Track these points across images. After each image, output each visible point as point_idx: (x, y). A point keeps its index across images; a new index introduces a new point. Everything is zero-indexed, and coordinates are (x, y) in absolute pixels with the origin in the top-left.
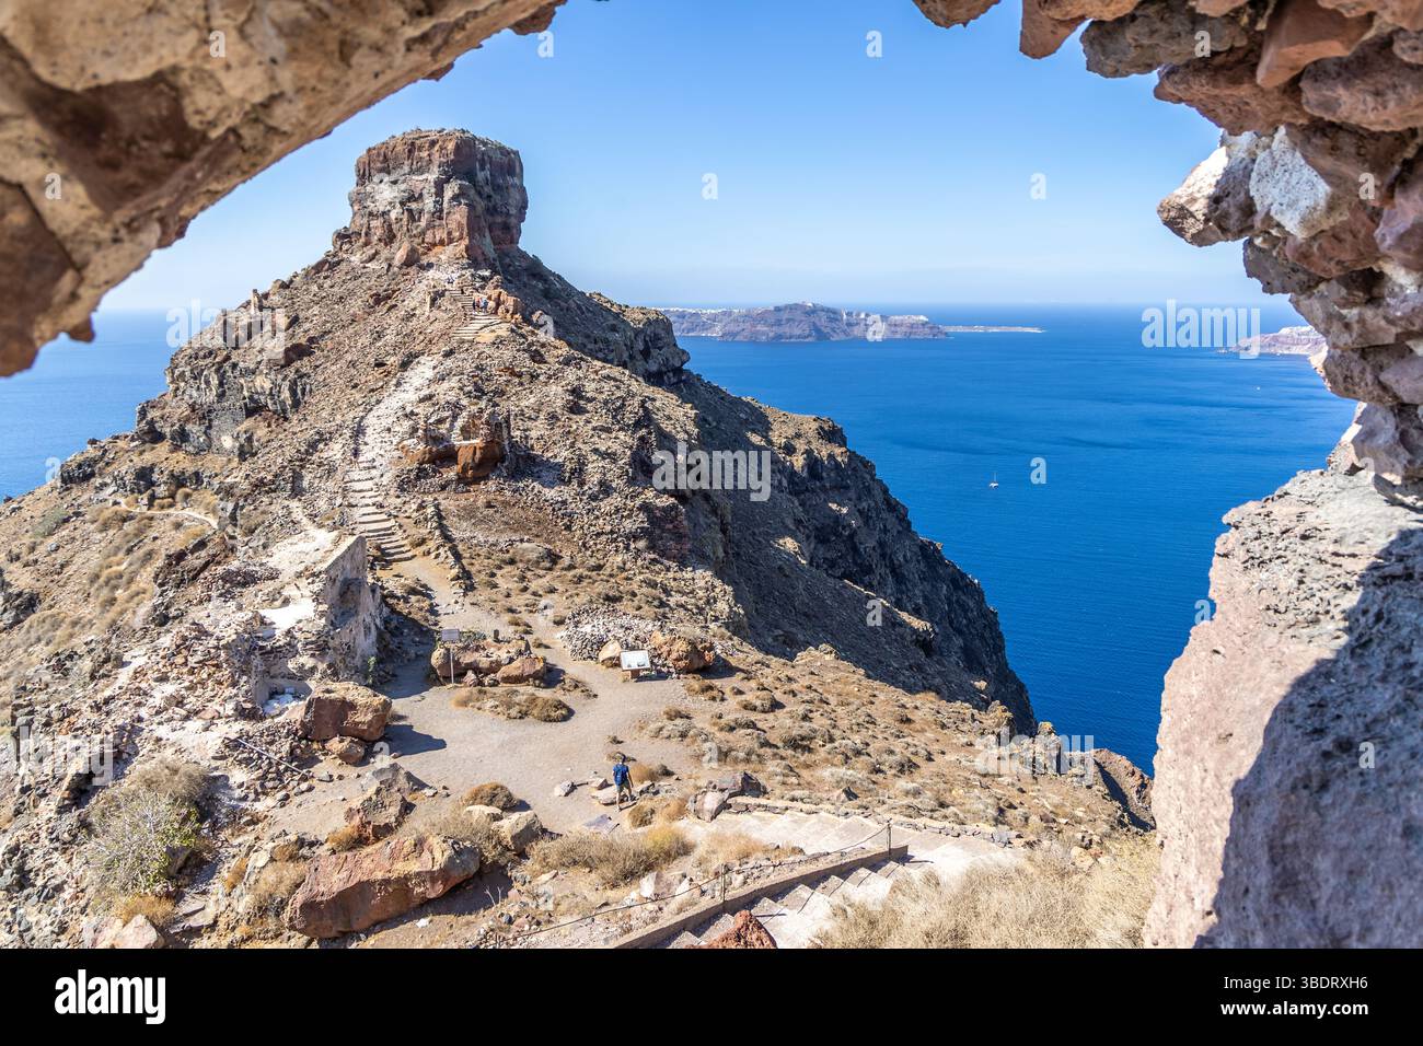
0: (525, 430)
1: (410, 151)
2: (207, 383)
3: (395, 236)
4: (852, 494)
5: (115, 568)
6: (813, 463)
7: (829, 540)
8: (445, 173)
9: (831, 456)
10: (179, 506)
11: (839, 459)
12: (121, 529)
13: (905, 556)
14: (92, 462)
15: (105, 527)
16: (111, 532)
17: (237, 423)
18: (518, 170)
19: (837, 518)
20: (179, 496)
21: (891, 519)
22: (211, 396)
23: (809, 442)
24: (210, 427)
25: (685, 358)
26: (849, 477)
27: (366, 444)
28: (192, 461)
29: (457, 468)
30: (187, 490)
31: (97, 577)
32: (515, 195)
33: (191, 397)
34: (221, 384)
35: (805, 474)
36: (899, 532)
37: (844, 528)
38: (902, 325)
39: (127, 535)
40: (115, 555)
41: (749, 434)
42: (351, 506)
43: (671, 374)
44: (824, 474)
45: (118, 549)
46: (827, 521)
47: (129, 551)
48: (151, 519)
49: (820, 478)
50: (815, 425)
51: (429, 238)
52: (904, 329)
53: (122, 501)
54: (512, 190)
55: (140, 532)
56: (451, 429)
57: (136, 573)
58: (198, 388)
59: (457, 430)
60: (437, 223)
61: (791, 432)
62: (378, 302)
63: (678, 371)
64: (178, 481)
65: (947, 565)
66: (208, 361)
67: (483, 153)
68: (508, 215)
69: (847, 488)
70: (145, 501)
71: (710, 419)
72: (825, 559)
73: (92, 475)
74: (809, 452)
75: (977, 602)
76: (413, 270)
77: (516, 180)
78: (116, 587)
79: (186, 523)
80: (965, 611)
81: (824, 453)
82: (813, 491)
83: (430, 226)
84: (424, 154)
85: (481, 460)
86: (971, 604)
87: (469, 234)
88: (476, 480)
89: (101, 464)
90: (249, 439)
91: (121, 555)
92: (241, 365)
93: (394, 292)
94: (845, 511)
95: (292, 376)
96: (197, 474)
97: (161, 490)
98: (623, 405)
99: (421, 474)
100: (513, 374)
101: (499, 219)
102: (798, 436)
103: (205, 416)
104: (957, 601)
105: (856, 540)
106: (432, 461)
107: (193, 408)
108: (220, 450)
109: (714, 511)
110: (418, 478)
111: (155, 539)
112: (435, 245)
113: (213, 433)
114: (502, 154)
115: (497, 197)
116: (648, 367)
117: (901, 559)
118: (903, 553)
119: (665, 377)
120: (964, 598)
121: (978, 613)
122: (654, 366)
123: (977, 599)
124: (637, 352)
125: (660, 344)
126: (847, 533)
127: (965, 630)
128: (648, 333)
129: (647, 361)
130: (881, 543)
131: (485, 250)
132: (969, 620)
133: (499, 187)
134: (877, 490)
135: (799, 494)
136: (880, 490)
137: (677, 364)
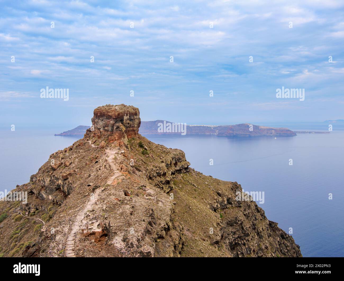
5: (17, 235)
7: (233, 225)
8: (115, 121)
10: (36, 215)
12: (20, 221)
13: (262, 229)
15: (16, 221)
16: (18, 222)
17: (53, 193)
18: (138, 113)
20: (36, 213)
21: (258, 215)
22: (47, 184)
25: (189, 164)
28: (42, 202)
30: (39, 211)
31: (12, 237)
33: (42, 184)
34: (50, 181)
36: (261, 220)
37: (239, 221)
43: (184, 170)
44: (233, 203)
48: (28, 219)
51: (109, 138)
53: (22, 213)
54: (136, 120)
56: (94, 226)
58: (44, 182)
60: (112, 134)
62: (93, 159)
63: (187, 168)
64: (37, 208)
65: (279, 230)
66: (48, 173)
67: (127, 111)
68: (134, 127)
69: (240, 207)
70: (27, 213)
71: (195, 185)
72: (232, 232)
76: (104, 149)
77: (137, 117)
80: (286, 247)
83: (110, 135)
85: (101, 236)
86: (288, 244)
87: (120, 139)
88: (100, 241)
90: (56, 198)
92: (56, 176)
96: (41, 206)
97: (32, 210)
99: (85, 240)
101: (131, 129)
103: (45, 189)
104: (283, 243)
106: (88, 236)
108: (49, 199)
112: (111, 140)
113: (47, 194)
114: (133, 110)
115: (131, 122)
116: (176, 169)
117: (261, 230)
118: (262, 228)
119: (182, 171)
120: (286, 242)
121: (291, 248)
122: (178, 168)
123: (291, 242)
124: (173, 164)
125: (180, 161)
126: (240, 223)
127: (286, 254)
128: (177, 158)
129: (176, 167)
130: (254, 225)
131: (125, 142)
132: (288, 250)
133: (132, 120)
134: (253, 206)
135: (223, 209)
136: (254, 206)
137: (186, 167)
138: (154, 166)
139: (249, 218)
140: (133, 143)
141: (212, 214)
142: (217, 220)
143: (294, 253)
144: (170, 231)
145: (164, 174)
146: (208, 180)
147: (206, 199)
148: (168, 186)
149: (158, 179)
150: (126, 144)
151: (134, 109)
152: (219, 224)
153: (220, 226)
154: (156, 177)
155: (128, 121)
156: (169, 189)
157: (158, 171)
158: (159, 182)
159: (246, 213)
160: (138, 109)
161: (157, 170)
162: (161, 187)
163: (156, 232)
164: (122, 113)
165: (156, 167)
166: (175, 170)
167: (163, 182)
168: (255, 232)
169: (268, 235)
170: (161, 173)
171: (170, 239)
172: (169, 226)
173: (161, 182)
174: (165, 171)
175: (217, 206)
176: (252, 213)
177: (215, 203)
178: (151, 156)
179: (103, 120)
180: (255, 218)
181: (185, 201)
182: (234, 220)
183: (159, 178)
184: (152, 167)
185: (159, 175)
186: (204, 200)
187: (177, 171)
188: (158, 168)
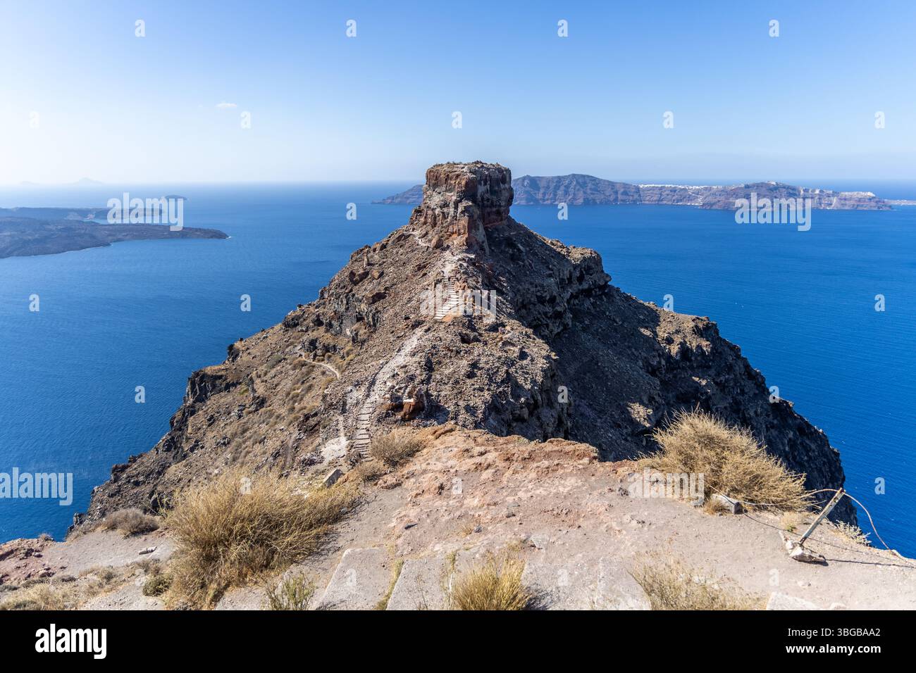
0: (439, 391)
1: (446, 180)
2: (342, 302)
3: (436, 224)
4: (713, 372)
5: (296, 391)
6: (685, 350)
8: (460, 196)
9: (699, 347)
10: (326, 361)
11: (705, 349)
12: (301, 370)
13: (756, 412)
14: (298, 317)
15: (294, 368)
16: (297, 371)
17: (353, 324)
18: (508, 179)
19: (697, 387)
20: (326, 356)
22: (343, 309)
23: (685, 336)
24: (342, 323)
25: (608, 279)
26: (710, 360)
27: (373, 391)
28: (333, 339)
29: (402, 413)
30: (330, 354)
31: (289, 394)
32: (506, 194)
33: (335, 307)
34: (347, 304)
35: (678, 358)
36: (755, 394)
37: (701, 393)
38: (850, 199)
39: (303, 373)
40: (297, 384)
41: (642, 330)
42: (357, 428)
43: (597, 290)
44: (693, 358)
45: (299, 380)
46: (690, 389)
47: (303, 383)
48: (314, 366)
49: (690, 361)
50: (692, 324)
51: (451, 229)
52: (852, 202)
53: (303, 354)
54: (503, 192)
55: (308, 373)
56: (403, 394)
57: (304, 395)
58: (338, 304)
59: (406, 394)
60: (455, 222)
61: (673, 329)
62: (419, 269)
63: (606, 286)
64: (327, 349)
65: (795, 418)
66: (343, 290)
67: (486, 176)
68: (500, 206)
69: (709, 367)
70: (312, 357)
71: (618, 320)
73: (298, 324)
74: (683, 344)
75: (819, 446)
76: (438, 251)
77: (507, 186)
78: (295, 402)
79: (327, 373)
80: (807, 452)
81: (694, 344)
82: (683, 368)
83: (451, 223)
84: (453, 182)
85: (412, 411)
86: (813, 446)
87: (468, 231)
88: (409, 420)
89: (302, 319)
90: (357, 334)
91: (299, 384)
92: (356, 296)
93: (427, 264)
94: (704, 383)
95: (374, 311)
96: (334, 346)
97: (319, 352)
98: (498, 371)
99: (387, 415)
100: (449, 350)
101: (494, 209)
102: (678, 332)
103: (339, 317)
104: (801, 443)
105: (710, 403)
106: (392, 409)
107: (335, 312)
108: (345, 335)
109: (541, 426)
110: (386, 417)
111: (314, 378)
112: (453, 233)
113: (343, 326)
114: (499, 172)
115: (495, 198)
116: (581, 288)
117: (752, 414)
118: (754, 410)
119: (593, 292)
120: (807, 442)
121: (819, 453)
122: (585, 286)
123: (820, 443)
124: (574, 279)
125: (591, 272)
126: (704, 398)
127: (806, 464)
128: (583, 266)
129: (580, 284)
130: (737, 403)
131: (478, 238)
132: (810, 458)
133: (496, 192)
134: (739, 366)
135: (673, 369)
136: (742, 366)
137: (602, 283)
138: (531, 284)
139: (726, 390)
140: (496, 238)
141: (644, 378)
142: (651, 391)
143: (824, 463)
144: (539, 411)
145: (552, 300)
146: (646, 312)
147: (636, 350)
148: (558, 321)
149: (540, 308)
150: (481, 241)
151: (500, 170)
152: (654, 398)
153: (655, 402)
154: (535, 305)
155: (487, 196)
156: (561, 328)
157: (539, 294)
158: (540, 313)
159: (721, 381)
160: (508, 171)
161: (539, 291)
162: (545, 323)
163: (509, 410)
164: (473, 182)
165: (536, 287)
166: (579, 290)
167: (549, 315)
168: (739, 418)
169: (766, 426)
170: (546, 296)
171: (538, 423)
172: (536, 401)
173: (545, 314)
174: (555, 293)
175: (659, 363)
176: (736, 381)
177: (654, 357)
178: (527, 263)
179: (440, 193)
180: (740, 390)
181: (589, 350)
182: (693, 391)
183: (542, 306)
184: (527, 286)
185: (541, 300)
186: (633, 350)
187: (583, 291)
188: (539, 288)
